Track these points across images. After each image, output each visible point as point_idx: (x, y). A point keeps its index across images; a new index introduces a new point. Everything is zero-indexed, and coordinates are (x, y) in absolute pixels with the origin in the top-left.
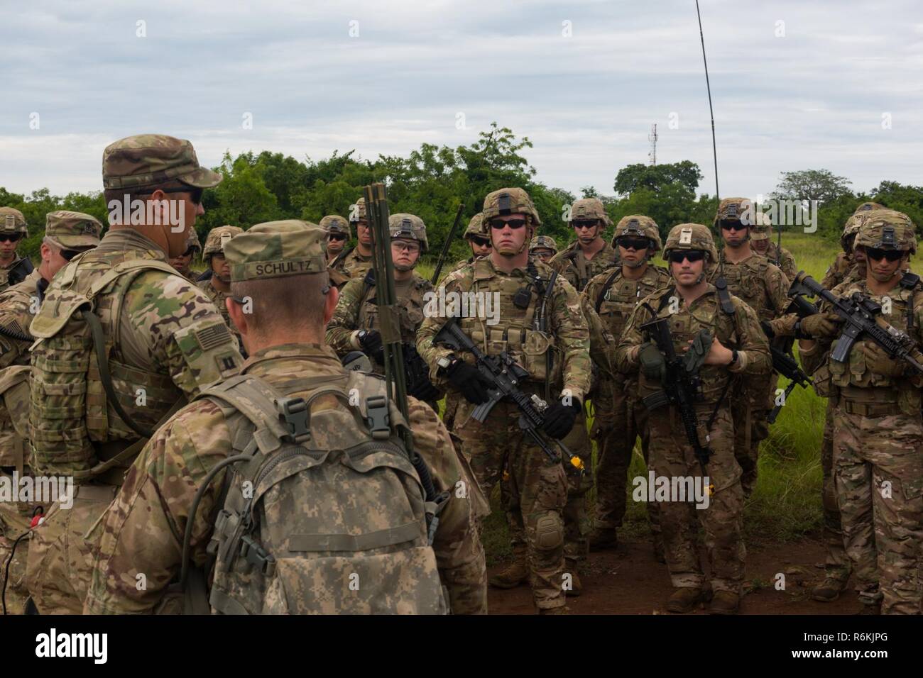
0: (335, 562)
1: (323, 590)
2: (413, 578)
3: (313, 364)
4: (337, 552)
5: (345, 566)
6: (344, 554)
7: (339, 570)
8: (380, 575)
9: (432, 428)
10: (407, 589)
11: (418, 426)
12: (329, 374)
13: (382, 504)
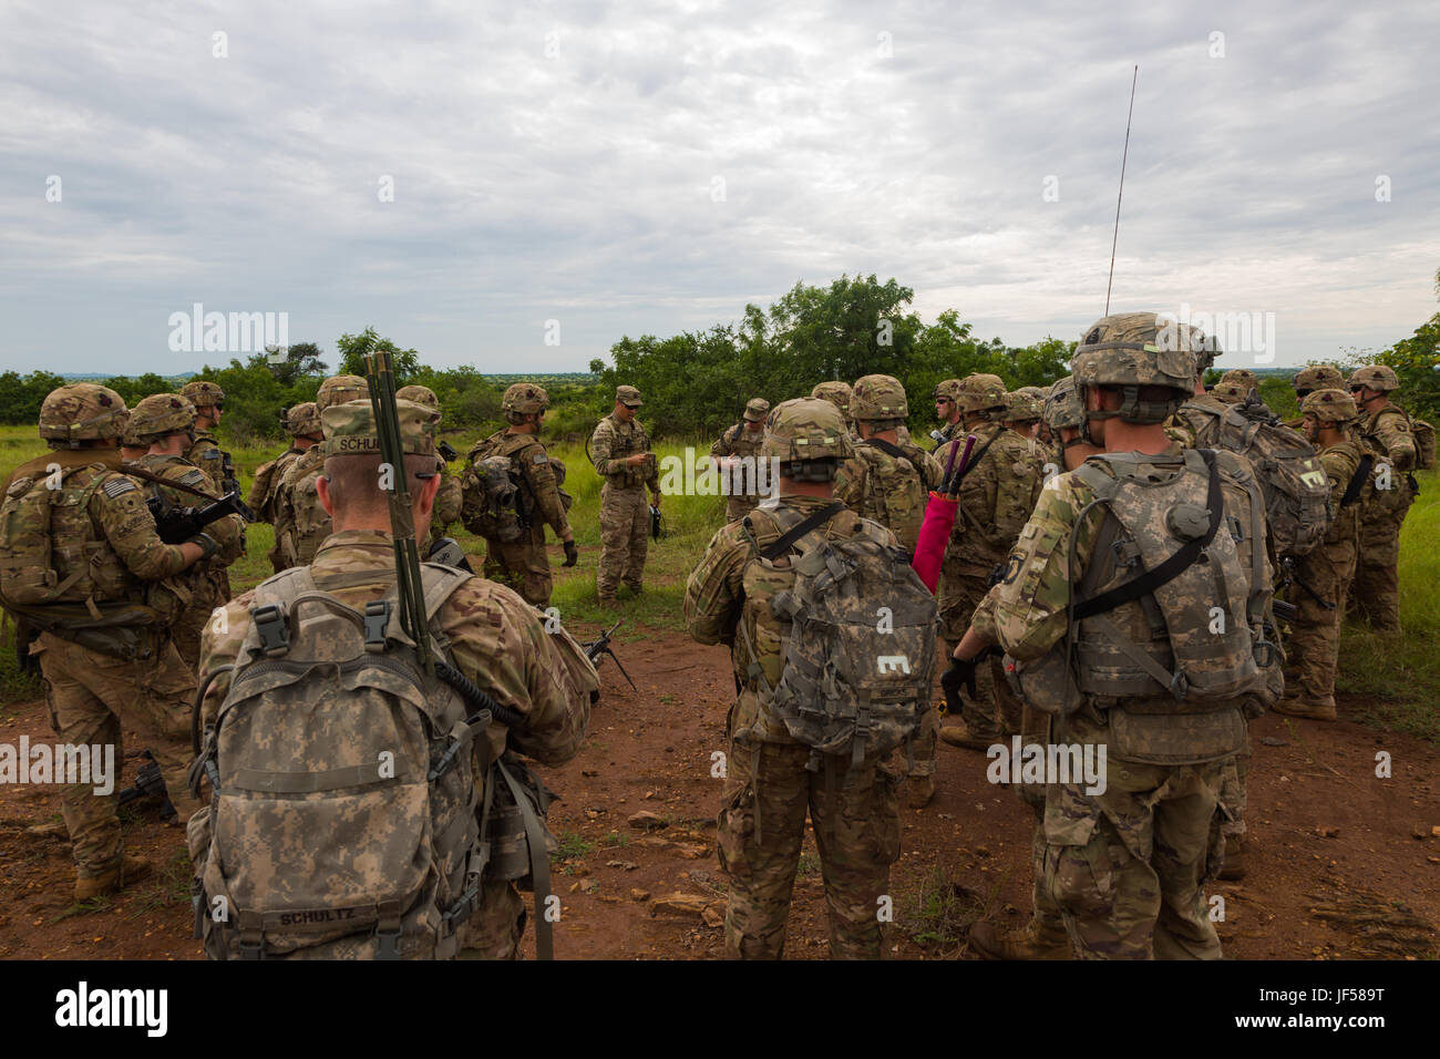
0: (275, 806)
1: (257, 839)
2: (391, 823)
3: (367, 554)
4: (283, 794)
5: (287, 811)
6: (292, 796)
7: (280, 816)
8: (333, 824)
9: (492, 634)
10: (377, 836)
11: (476, 629)
12: (382, 567)
13: (357, 734)
